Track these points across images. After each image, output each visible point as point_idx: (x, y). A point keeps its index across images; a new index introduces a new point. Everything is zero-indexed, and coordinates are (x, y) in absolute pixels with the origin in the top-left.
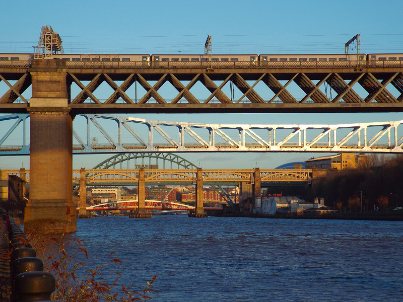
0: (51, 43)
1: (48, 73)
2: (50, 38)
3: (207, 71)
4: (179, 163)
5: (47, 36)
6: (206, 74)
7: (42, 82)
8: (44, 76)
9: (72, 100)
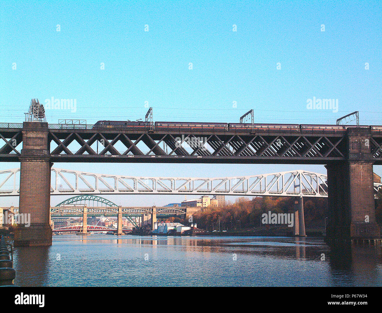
0: (38, 111)
1: (35, 132)
2: (37, 107)
3: (149, 132)
4: (107, 204)
5: (35, 106)
6: (148, 134)
7: (30, 138)
8: (31, 135)
9: (51, 152)
